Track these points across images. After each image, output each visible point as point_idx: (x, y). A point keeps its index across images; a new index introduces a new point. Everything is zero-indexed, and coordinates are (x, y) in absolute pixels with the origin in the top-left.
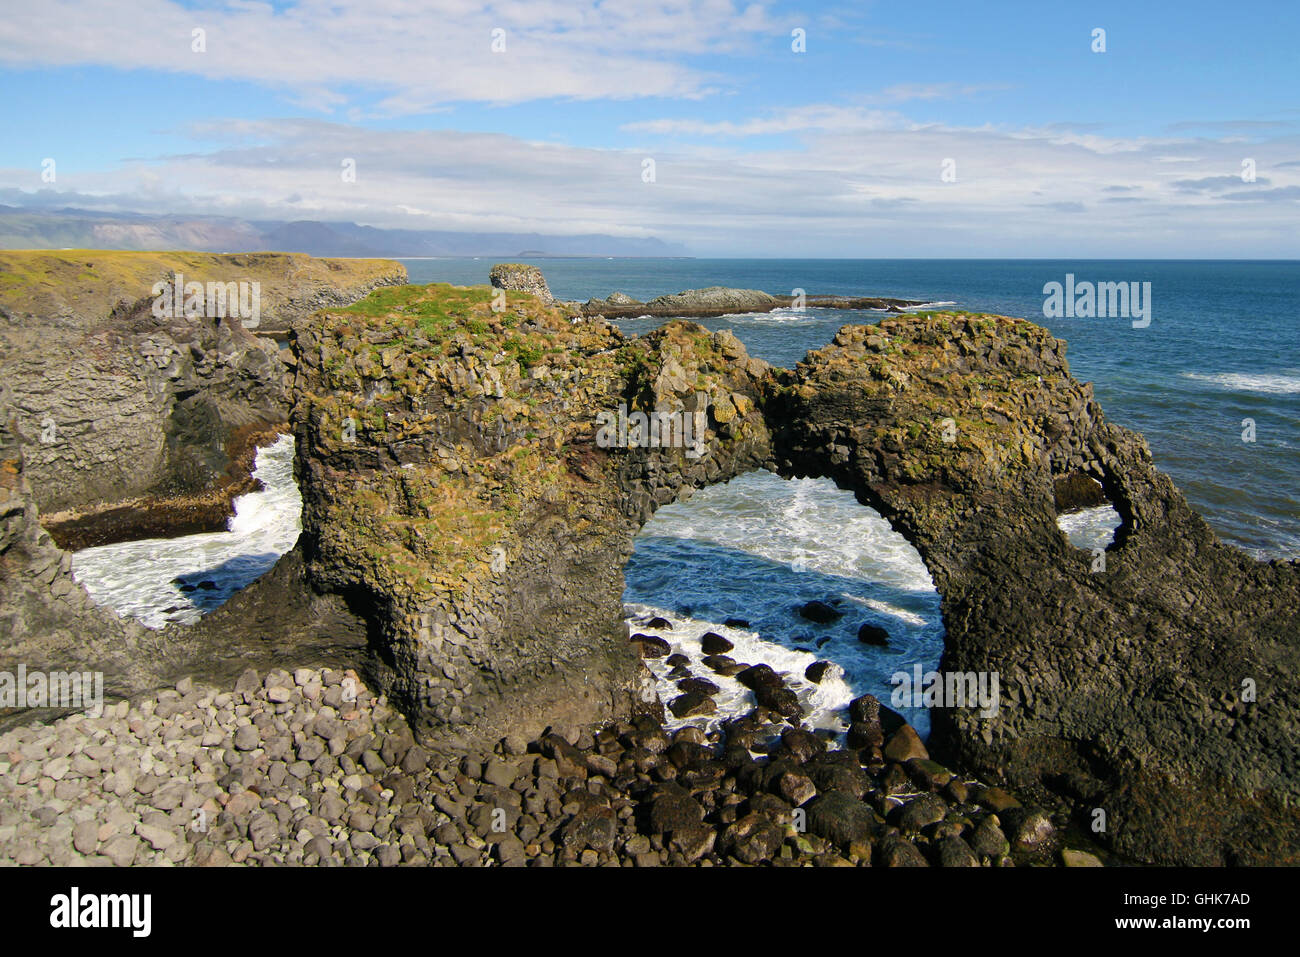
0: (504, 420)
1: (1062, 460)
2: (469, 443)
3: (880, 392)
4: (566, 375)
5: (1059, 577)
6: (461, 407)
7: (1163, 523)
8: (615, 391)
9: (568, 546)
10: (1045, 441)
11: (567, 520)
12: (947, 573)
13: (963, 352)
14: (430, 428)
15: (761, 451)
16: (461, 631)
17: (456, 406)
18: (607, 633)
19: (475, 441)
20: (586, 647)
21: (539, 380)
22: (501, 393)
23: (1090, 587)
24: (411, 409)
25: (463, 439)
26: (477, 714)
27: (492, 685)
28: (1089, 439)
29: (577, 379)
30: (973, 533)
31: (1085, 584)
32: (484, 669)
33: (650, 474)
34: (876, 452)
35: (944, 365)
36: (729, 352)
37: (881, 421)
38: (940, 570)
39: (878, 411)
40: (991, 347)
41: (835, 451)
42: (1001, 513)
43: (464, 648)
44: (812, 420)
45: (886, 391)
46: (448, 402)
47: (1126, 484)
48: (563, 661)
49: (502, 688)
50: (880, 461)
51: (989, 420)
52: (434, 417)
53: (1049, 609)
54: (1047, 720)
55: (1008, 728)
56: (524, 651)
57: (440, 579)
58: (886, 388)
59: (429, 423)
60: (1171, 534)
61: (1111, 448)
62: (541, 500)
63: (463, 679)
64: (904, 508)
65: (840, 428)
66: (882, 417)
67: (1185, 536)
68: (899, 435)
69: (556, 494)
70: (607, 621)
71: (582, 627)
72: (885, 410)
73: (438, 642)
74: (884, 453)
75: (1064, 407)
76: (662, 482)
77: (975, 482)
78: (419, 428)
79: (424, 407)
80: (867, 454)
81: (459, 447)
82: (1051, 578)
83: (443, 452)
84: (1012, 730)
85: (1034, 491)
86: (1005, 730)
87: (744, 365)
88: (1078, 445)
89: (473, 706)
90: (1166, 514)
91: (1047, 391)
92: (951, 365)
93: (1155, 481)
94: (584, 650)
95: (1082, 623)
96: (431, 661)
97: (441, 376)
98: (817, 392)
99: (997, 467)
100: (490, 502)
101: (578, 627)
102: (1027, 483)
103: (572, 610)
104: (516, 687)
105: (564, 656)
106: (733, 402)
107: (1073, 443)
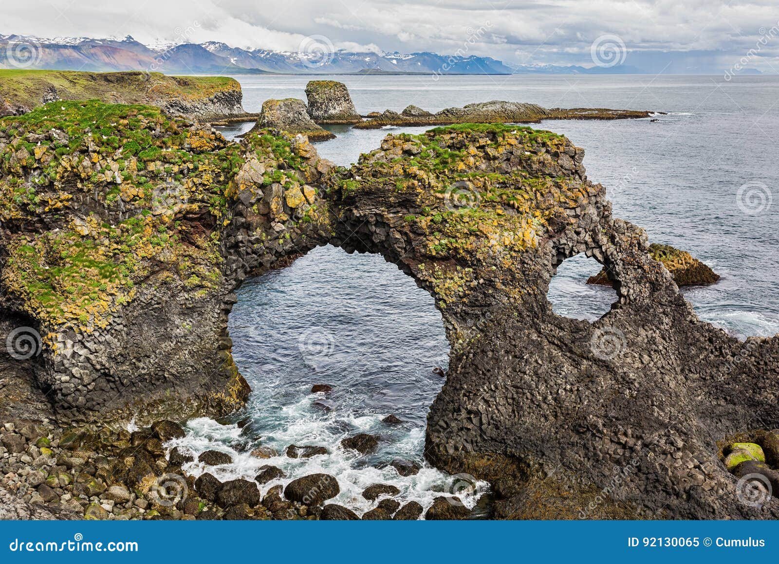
0: (123, 201)
1: (566, 247)
2: (97, 216)
3: (408, 187)
4: (176, 169)
5: (534, 337)
6: (89, 190)
7: (647, 301)
8: (219, 182)
9: (181, 294)
10: (547, 231)
11: (179, 275)
12: (456, 329)
13: (487, 157)
14: (66, 204)
15: (325, 230)
16: (86, 347)
17: (85, 189)
18: (208, 358)
19: (101, 214)
20: (192, 366)
21: (152, 172)
22: (119, 181)
23: (557, 345)
24: (55, 191)
25: (91, 213)
26: (99, 404)
27: (113, 386)
28: (593, 231)
29: (186, 171)
30: (477, 300)
31: (553, 343)
32: (105, 374)
33: (241, 245)
34: (406, 234)
35: (470, 168)
36: (303, 154)
37: (411, 210)
38: (451, 327)
39: (407, 202)
40: (512, 153)
41: (375, 231)
42: (499, 285)
43: (88, 359)
44: (357, 208)
45: (413, 188)
46: (80, 186)
47: (619, 268)
48: (173, 375)
49: (122, 389)
50: (409, 242)
51: (500, 212)
52: (70, 196)
53: (517, 360)
54: (496, 441)
55: (466, 444)
56: (141, 365)
57: (70, 310)
58: (413, 184)
59: (68, 200)
60: (652, 310)
61: (612, 239)
62: (152, 259)
63: (86, 380)
64: (426, 278)
65: (376, 214)
66: (412, 207)
67: (664, 313)
68: (423, 222)
69: (168, 256)
70: (209, 349)
71: (190, 353)
72: (414, 202)
73: (69, 352)
74: (411, 235)
75: (572, 204)
76: (249, 250)
77: (479, 260)
78: (59, 204)
79: (63, 189)
80: (398, 236)
81: (88, 219)
82: (528, 336)
83: (78, 222)
84: (469, 447)
85: (530, 270)
86: (464, 446)
87: (314, 164)
88: (582, 235)
89: (95, 398)
90: (651, 294)
91: (557, 190)
92: (477, 167)
93: (646, 267)
94: (190, 368)
95: (539, 372)
96: (63, 365)
97: (72, 167)
98: (360, 186)
99: (498, 248)
100: (113, 259)
101: (187, 352)
102: (524, 263)
103: (183, 340)
104: (134, 389)
105: (173, 371)
106: (303, 193)
107: (578, 233)
